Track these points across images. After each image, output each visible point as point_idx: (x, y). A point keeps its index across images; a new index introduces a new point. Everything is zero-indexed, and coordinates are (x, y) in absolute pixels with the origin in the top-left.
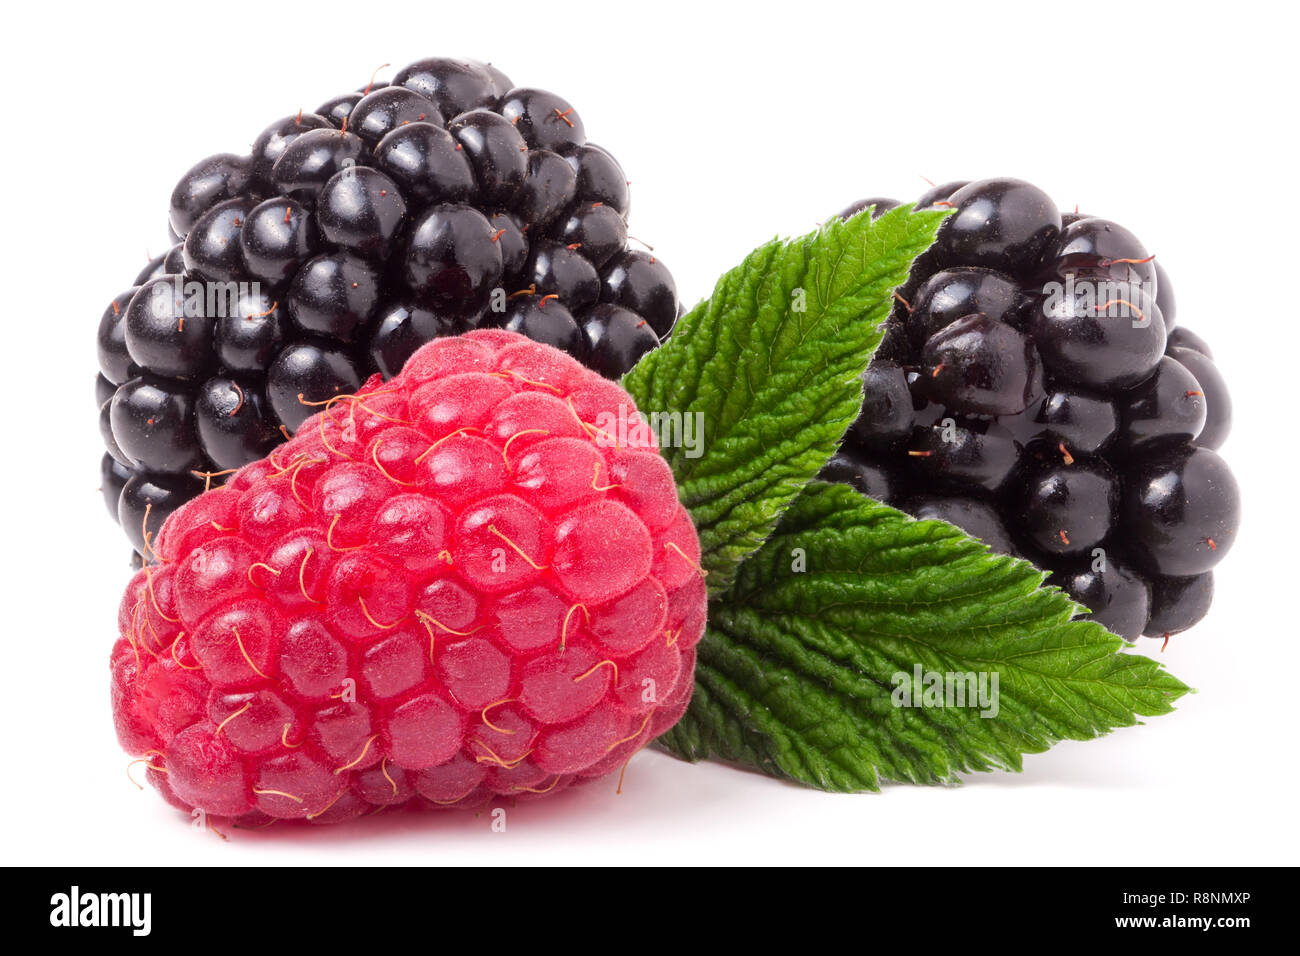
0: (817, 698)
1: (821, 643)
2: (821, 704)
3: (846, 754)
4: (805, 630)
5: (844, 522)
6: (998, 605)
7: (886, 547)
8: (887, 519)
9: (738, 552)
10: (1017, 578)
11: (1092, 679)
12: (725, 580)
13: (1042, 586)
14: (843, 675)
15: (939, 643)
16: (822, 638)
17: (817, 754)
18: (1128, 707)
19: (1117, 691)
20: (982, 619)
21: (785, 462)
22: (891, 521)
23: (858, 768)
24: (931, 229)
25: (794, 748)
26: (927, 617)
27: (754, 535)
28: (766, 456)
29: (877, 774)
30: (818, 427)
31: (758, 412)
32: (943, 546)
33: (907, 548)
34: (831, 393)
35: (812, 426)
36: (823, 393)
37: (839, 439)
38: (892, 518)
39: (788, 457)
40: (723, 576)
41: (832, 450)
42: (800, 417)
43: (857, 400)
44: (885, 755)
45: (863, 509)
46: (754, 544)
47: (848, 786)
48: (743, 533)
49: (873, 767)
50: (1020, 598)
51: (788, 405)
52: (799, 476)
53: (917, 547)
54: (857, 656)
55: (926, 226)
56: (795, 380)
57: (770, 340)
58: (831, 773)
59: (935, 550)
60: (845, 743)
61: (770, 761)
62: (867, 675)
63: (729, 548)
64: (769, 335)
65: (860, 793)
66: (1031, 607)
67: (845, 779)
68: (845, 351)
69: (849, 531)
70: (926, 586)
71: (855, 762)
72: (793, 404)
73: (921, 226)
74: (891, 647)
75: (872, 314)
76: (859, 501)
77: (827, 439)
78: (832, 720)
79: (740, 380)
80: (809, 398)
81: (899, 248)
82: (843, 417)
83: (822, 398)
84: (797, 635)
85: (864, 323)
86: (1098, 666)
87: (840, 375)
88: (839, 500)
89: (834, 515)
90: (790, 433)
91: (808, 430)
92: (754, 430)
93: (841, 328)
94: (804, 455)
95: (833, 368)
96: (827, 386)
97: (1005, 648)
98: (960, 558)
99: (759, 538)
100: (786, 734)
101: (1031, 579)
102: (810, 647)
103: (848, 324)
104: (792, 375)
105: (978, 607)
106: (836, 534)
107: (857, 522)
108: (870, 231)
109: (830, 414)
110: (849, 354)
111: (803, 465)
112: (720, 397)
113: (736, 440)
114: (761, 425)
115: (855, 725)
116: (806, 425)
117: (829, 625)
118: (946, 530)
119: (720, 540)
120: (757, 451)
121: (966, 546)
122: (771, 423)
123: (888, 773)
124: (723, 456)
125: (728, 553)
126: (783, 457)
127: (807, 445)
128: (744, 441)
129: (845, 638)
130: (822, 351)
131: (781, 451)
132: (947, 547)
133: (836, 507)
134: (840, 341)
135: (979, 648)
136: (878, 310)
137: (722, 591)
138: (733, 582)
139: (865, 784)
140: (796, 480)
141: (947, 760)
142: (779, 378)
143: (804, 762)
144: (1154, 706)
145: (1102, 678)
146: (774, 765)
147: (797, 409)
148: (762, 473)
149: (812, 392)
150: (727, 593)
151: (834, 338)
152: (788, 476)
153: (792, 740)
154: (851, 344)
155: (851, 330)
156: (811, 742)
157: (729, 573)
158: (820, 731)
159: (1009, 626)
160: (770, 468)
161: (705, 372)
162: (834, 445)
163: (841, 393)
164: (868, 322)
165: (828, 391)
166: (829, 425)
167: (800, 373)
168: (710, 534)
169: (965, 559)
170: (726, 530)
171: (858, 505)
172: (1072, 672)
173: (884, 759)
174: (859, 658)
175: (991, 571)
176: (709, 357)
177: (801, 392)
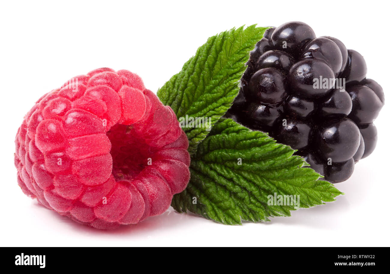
0: (221, 192)
1: (223, 173)
2: (223, 194)
3: (231, 212)
4: (218, 169)
5: (230, 132)
6: (279, 161)
7: (242, 140)
8: (243, 131)
9: (198, 140)
10: (285, 152)
11: (309, 188)
12: (194, 150)
13: (293, 155)
14: (230, 185)
15: (261, 174)
16: (223, 172)
17: (221, 212)
18: (320, 198)
19: (316, 192)
20: (273, 166)
21: (213, 110)
22: (244, 131)
23: (235, 217)
24: (262, 33)
25: (213, 209)
26: (256, 165)
27: (203, 134)
28: (208, 108)
29: (241, 219)
30: (225, 98)
31: (206, 93)
32: (260, 140)
33: (249, 141)
34: (229, 87)
35: (223, 98)
36: (226, 86)
37: (232, 102)
38: (245, 130)
39: (215, 108)
40: (193, 148)
41: (229, 106)
42: (219, 94)
43: (237, 89)
44: (244, 212)
45: (235, 127)
46: (202, 137)
47: (231, 223)
48: (199, 134)
49: (239, 217)
50: (285, 159)
51: (215, 90)
52: (218, 115)
53: (252, 140)
54: (234, 178)
55: (260, 32)
56: (218, 82)
57: (211, 68)
58: (225, 219)
59: (257, 142)
60: (230, 208)
61: (206, 214)
62: (238, 185)
63: (195, 139)
64: (211, 66)
65: (235, 225)
66: (289, 162)
67: (230, 220)
68: (234, 72)
69: (230, 134)
70: (254, 154)
71: (234, 215)
72: (217, 90)
73: (259, 32)
74: (246, 175)
75: (242, 60)
76: (235, 124)
77: (227, 102)
78: (227, 200)
79: (201, 81)
80: (222, 88)
81: (252, 39)
82: (233, 95)
83: (226, 88)
84: (215, 171)
85: (240, 63)
86: (310, 184)
87: (232, 80)
88: (228, 124)
89: (227, 129)
90: (215, 100)
91: (221, 99)
92: (204, 99)
93: (233, 65)
94: (220, 107)
95: (230, 78)
96: (228, 84)
97: (282, 176)
98: (265, 145)
99: (204, 135)
100: (211, 205)
101: (290, 152)
102: (219, 175)
103: (235, 64)
104: (217, 80)
105: (272, 161)
106: (226, 135)
107: (233, 132)
108: (243, 33)
109: (229, 94)
110: (235, 73)
111: (219, 111)
112: (195, 88)
113: (198, 102)
114: (206, 97)
115: (234, 202)
116: (221, 97)
117: (226, 167)
118: (261, 134)
119: (192, 136)
120: (205, 106)
121: (268, 140)
122: (209, 96)
123: (245, 218)
124: (194, 108)
125: (194, 141)
126: (213, 108)
127: (221, 104)
128: (201, 102)
129: (231, 172)
130: (226, 72)
131: (212, 106)
132: (261, 140)
133: (227, 126)
134: (232, 69)
135: (273, 176)
136: (245, 58)
137: (193, 154)
138: (196, 151)
139: (236, 222)
140: (217, 116)
141: (264, 214)
142: (213, 82)
143: (216, 214)
144: (328, 198)
145: (312, 188)
146: (207, 215)
147: (218, 92)
148: (206, 113)
149: (223, 86)
150: (194, 154)
151: (231, 68)
152: (215, 114)
153: (213, 207)
154: (236, 70)
155: (236, 65)
156: (219, 207)
157: (195, 147)
158: (222, 204)
159: (283, 168)
160: (208, 112)
161: (190, 78)
162: (230, 104)
163: (232, 87)
164: (241, 62)
165: (228, 86)
166: (228, 98)
167: (220, 80)
168: (189, 134)
169: (268, 145)
170: (194, 133)
171: (234, 126)
172: (302, 185)
173: (244, 214)
174: (235, 179)
175: (276, 149)
176: (192, 74)
177: (220, 86)
